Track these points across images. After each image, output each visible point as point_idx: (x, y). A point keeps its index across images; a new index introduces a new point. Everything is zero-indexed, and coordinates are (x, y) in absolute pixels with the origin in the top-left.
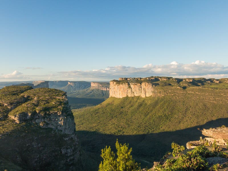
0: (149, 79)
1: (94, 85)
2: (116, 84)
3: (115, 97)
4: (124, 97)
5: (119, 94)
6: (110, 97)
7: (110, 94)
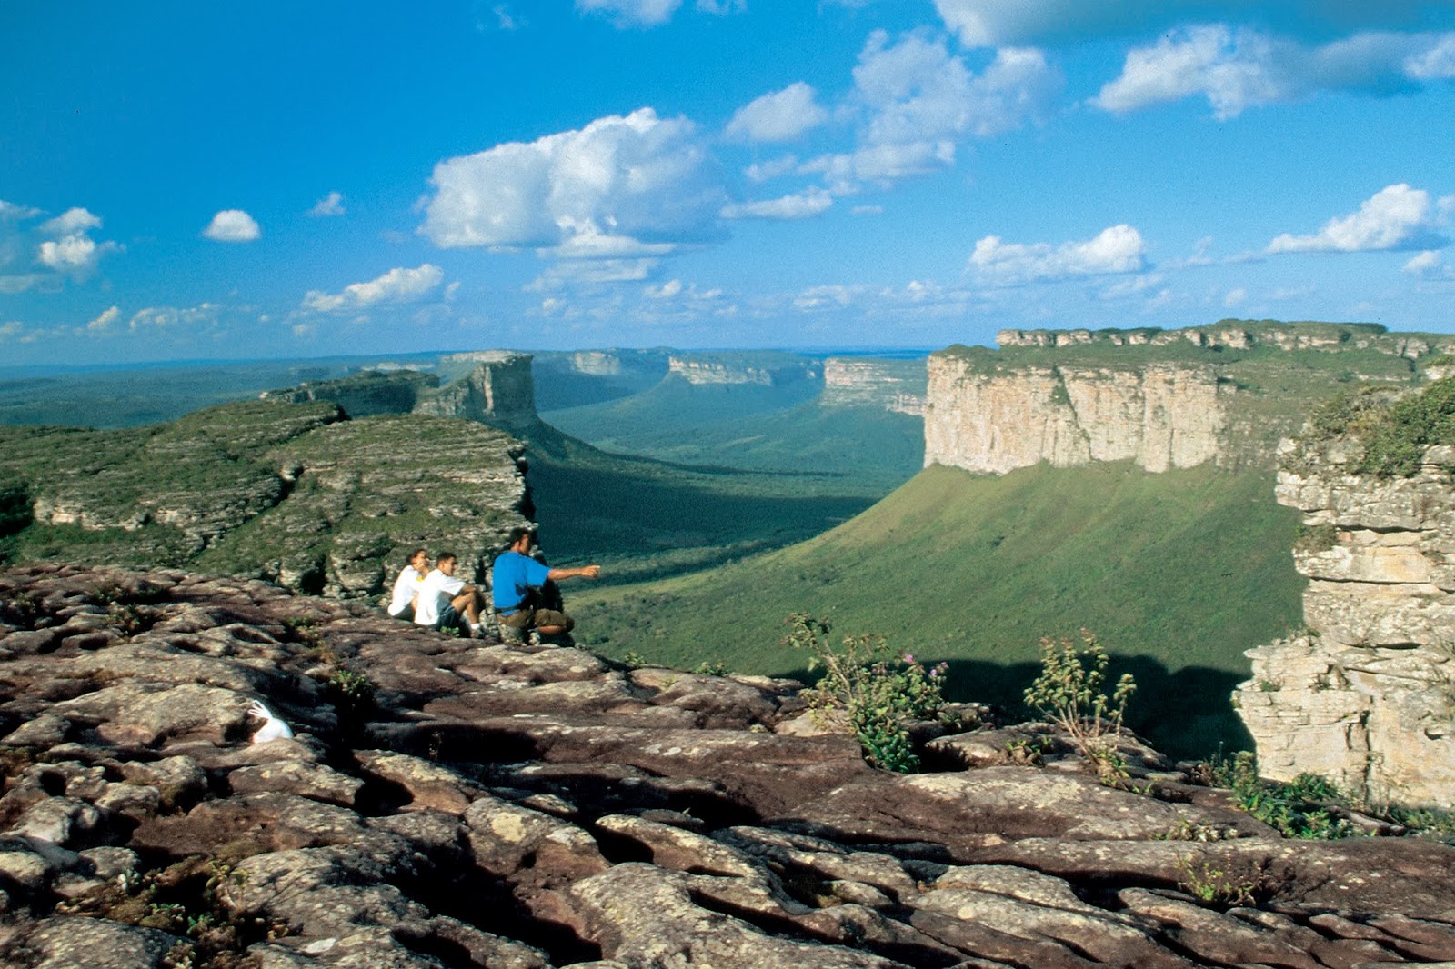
0: (1203, 339)
1: (846, 381)
2: (972, 372)
3: (964, 465)
4: (1020, 464)
5: (986, 447)
6: (928, 462)
7: (929, 445)
